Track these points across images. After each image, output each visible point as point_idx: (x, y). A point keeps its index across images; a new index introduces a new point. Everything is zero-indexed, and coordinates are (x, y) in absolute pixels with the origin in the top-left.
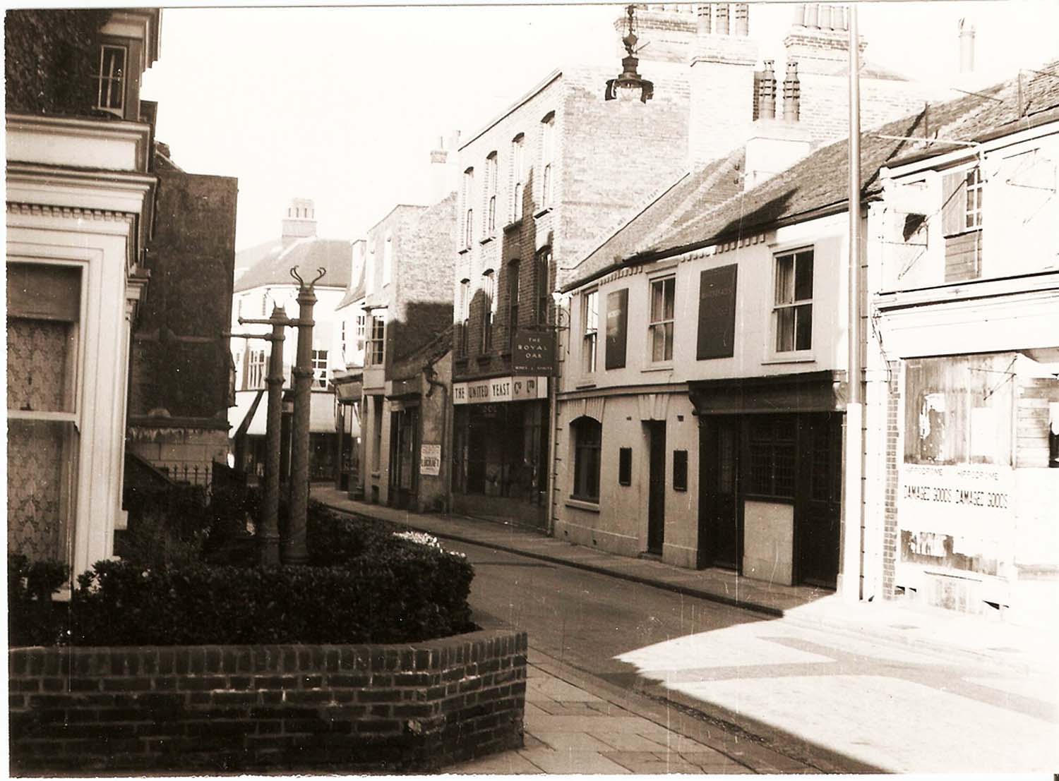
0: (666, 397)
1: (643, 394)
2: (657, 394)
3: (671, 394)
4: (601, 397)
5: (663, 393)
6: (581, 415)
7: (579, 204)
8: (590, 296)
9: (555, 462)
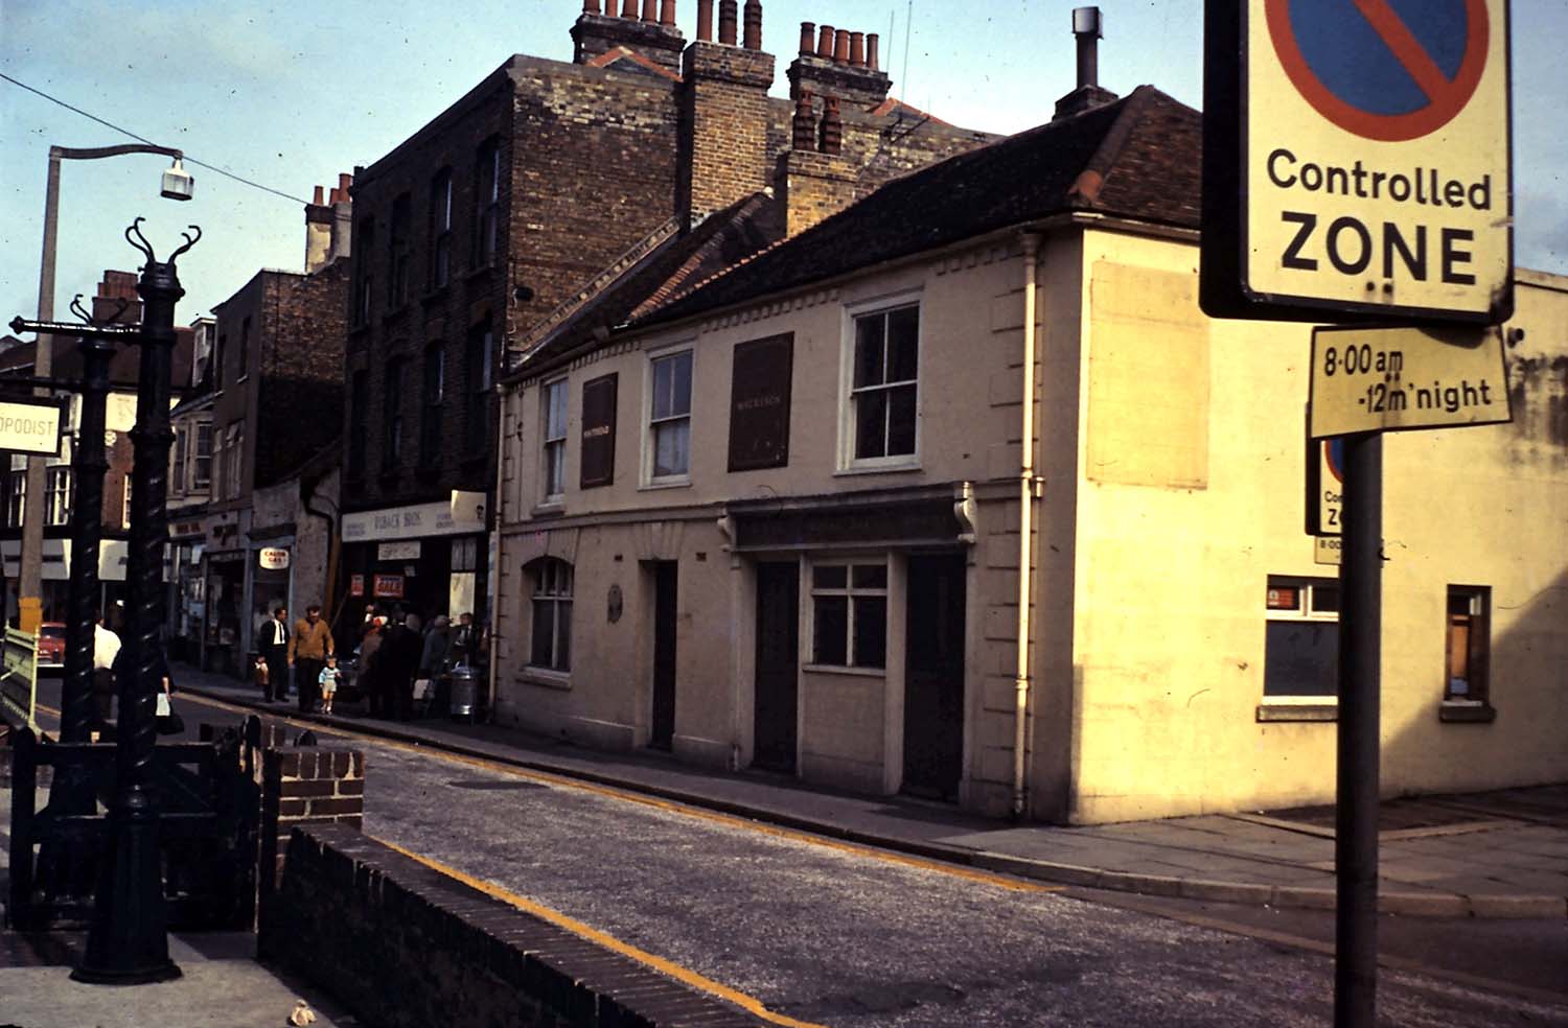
0: (679, 527)
1: (643, 522)
2: (664, 522)
3: (685, 521)
4: (573, 527)
5: (673, 521)
6: (542, 554)
7: (535, 263)
8: (554, 390)
9: (498, 621)
